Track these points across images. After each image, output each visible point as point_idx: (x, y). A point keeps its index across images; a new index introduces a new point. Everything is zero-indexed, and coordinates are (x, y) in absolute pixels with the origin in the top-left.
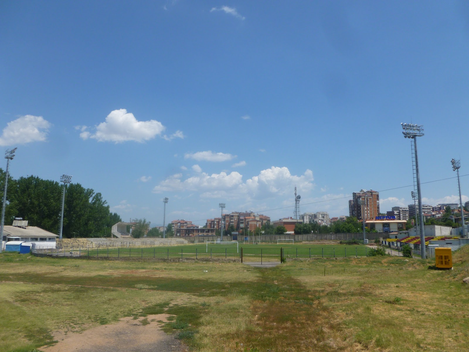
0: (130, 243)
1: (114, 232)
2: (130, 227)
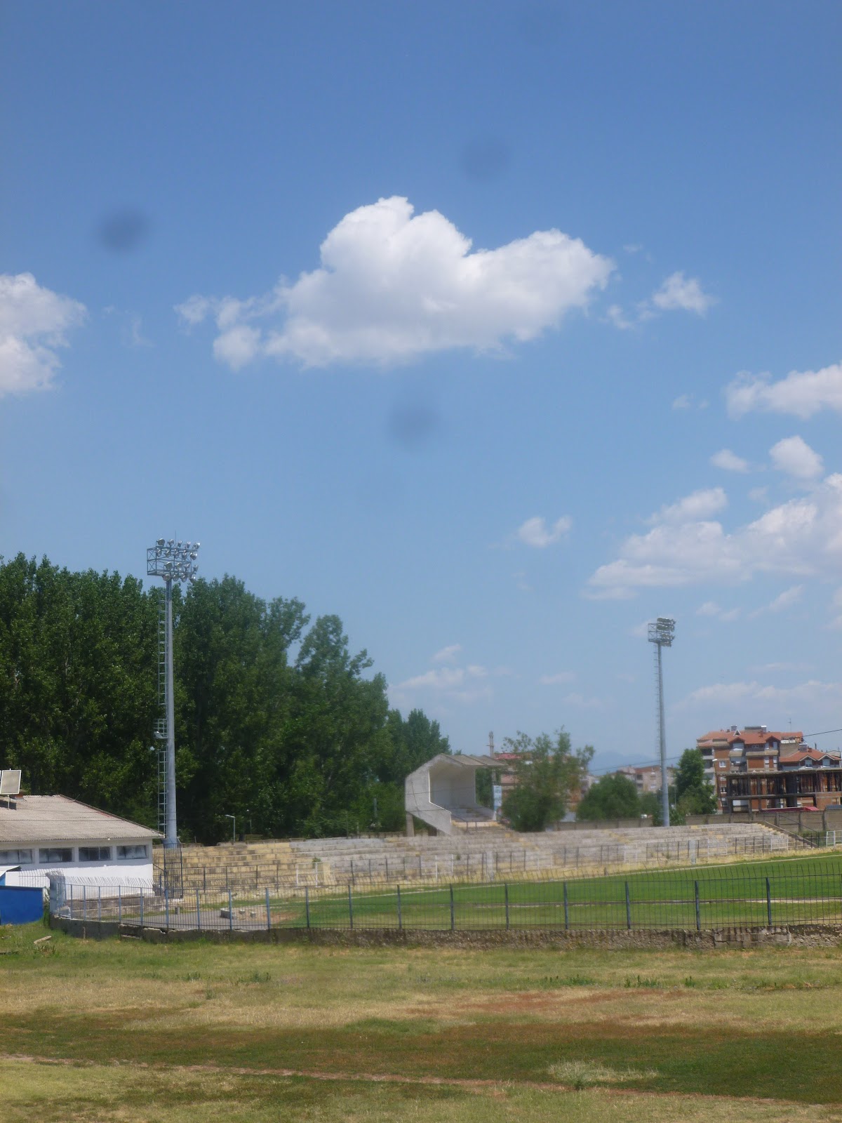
0: (497, 859)
1: (417, 808)
2: (494, 776)
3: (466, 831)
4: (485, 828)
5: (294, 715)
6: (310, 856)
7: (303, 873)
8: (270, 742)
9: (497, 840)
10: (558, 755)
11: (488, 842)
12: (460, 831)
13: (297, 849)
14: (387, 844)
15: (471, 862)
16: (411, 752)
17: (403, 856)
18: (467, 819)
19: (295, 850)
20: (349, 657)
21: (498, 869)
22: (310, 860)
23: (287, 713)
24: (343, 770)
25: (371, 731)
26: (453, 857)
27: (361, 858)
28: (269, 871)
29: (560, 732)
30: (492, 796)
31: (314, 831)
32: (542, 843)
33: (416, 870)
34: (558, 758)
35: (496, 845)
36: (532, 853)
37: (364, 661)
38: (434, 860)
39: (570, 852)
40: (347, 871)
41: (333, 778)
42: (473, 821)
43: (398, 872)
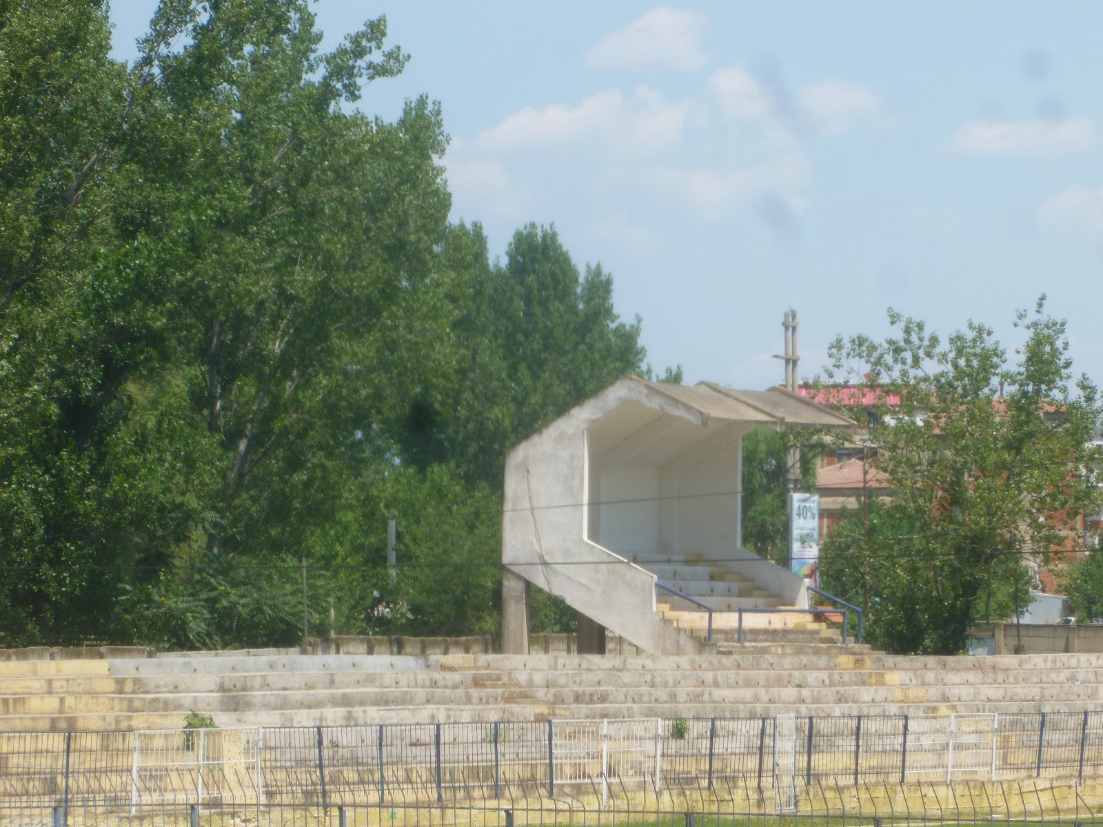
1: (541, 557)
2: (793, 459)
3: (705, 641)
4: (772, 634)
5: (127, 228)
6: (178, 707)
7: (152, 762)
8: (41, 317)
9: (812, 677)
10: (1025, 394)
11: (780, 682)
12: (683, 639)
13: (137, 681)
14: (438, 675)
15: (720, 745)
16: (513, 371)
17: (493, 716)
18: (708, 601)
19: (129, 686)
20: (318, 38)
21: (810, 775)
22: (177, 722)
23: (105, 222)
24: (289, 419)
25: (389, 293)
26: (662, 726)
27: (350, 721)
28: (38, 752)
29: (1032, 317)
30: (787, 527)
31: (183, 626)
32: (965, 692)
33: (534, 767)
34: (1023, 407)
35: (806, 693)
36: (926, 725)
37: (376, 57)
38: (595, 735)
39: (1055, 728)
40: (301, 763)
41: (255, 442)
42: (729, 609)
43: (475, 772)
